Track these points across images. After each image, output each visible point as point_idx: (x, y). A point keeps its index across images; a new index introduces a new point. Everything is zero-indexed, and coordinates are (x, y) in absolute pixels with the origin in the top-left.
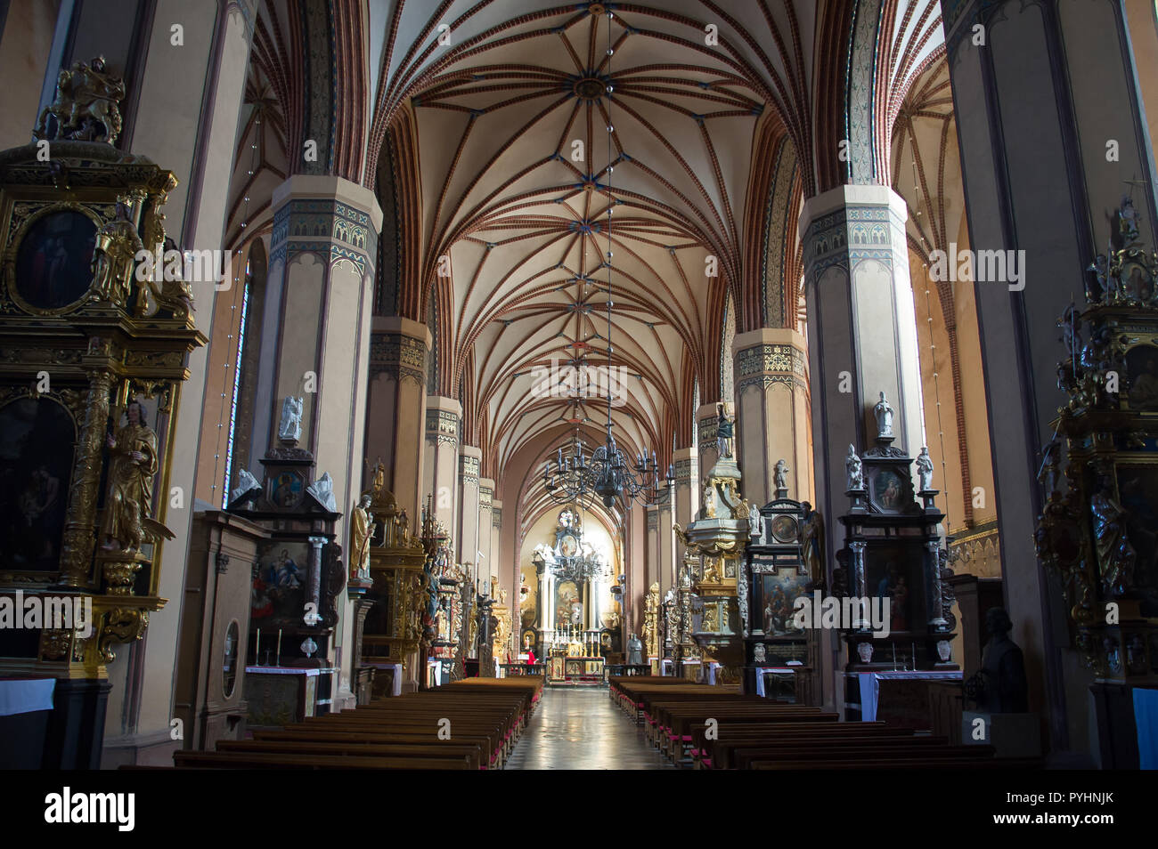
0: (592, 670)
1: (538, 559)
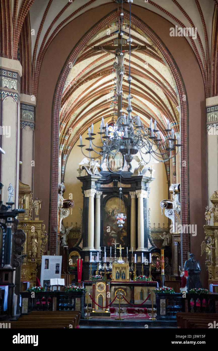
0: (142, 298)
1: (83, 174)
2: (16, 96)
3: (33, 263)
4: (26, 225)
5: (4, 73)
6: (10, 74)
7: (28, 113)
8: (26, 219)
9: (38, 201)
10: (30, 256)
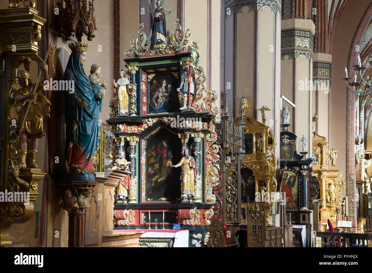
2: (308, 54)
3: (332, 207)
4: (323, 173)
5: (298, 33)
6: (302, 34)
7: (323, 70)
8: (323, 168)
9: (334, 151)
10: (328, 200)
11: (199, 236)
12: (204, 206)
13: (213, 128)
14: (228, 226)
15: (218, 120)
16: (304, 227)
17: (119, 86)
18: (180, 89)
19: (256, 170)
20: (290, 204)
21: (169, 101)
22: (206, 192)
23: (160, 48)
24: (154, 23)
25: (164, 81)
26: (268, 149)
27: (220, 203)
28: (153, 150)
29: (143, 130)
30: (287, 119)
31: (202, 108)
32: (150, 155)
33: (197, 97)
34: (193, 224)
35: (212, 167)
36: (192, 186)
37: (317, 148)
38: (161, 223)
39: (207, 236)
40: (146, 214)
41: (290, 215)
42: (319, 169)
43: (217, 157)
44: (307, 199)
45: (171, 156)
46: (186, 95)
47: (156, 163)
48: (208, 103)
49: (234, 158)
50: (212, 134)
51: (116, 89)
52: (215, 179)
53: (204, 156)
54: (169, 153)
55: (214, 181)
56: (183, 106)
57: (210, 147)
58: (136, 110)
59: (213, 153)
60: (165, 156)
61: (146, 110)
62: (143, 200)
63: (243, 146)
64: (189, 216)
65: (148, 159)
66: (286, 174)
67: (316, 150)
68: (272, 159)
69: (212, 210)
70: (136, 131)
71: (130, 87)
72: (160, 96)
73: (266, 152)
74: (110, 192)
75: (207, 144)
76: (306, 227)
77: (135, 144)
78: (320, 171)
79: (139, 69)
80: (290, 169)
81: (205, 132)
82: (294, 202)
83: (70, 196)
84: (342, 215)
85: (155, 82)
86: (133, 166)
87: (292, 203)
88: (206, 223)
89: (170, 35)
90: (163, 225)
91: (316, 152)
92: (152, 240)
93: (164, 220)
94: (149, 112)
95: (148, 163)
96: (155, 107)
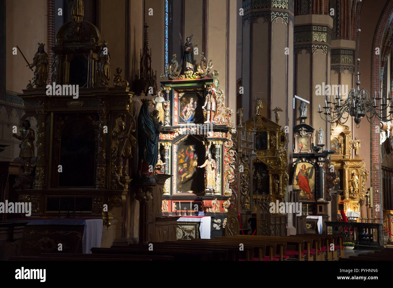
2: (325, 48)
3: (355, 198)
4: (346, 163)
5: (315, 28)
6: (320, 29)
7: (346, 57)
8: (346, 158)
9: (357, 141)
10: (351, 191)
11: (219, 221)
12: (222, 198)
13: (229, 137)
14: (241, 214)
15: (234, 131)
16: (320, 218)
17: (157, 103)
18: (204, 106)
19: (270, 165)
20: (308, 195)
21: (195, 114)
22: (224, 186)
23: (189, 74)
24: (184, 55)
25: (192, 99)
26: (280, 146)
27: (236, 196)
28: (182, 152)
29: (175, 137)
30: (305, 112)
31: (221, 121)
32: (180, 156)
33: (218, 112)
34: (214, 212)
35: (229, 167)
36: (213, 182)
37: (340, 137)
38: (188, 211)
39: (225, 221)
40: (177, 203)
41: (307, 206)
42: (342, 158)
43: (233, 159)
44: (324, 191)
45: (197, 158)
46: (209, 112)
47: (184, 163)
48: (226, 117)
49: (247, 159)
50: (229, 142)
51: (154, 105)
52: (231, 176)
53: (223, 159)
54: (196, 156)
55: (231, 178)
56: (206, 120)
57: (228, 151)
58: (169, 122)
59: (230, 156)
60: (192, 158)
61: (177, 121)
62: (175, 193)
63: (254, 149)
64: (211, 206)
65: (178, 159)
66: (303, 166)
67: (339, 139)
68: (284, 155)
69: (229, 201)
70: (169, 138)
71: (165, 104)
72: (188, 110)
73: (279, 148)
74: (160, 188)
75: (225, 149)
76: (323, 218)
77: (169, 148)
78: (342, 161)
79: (172, 89)
80: (307, 161)
81: (224, 140)
82: (312, 193)
83: (142, 191)
84: (366, 207)
85: (184, 99)
86: (167, 166)
87: (309, 194)
88: (224, 211)
89: (196, 63)
90: (190, 212)
91: (339, 141)
92: (183, 223)
93: (191, 209)
94: (179, 123)
95: (178, 163)
96: (184, 119)
